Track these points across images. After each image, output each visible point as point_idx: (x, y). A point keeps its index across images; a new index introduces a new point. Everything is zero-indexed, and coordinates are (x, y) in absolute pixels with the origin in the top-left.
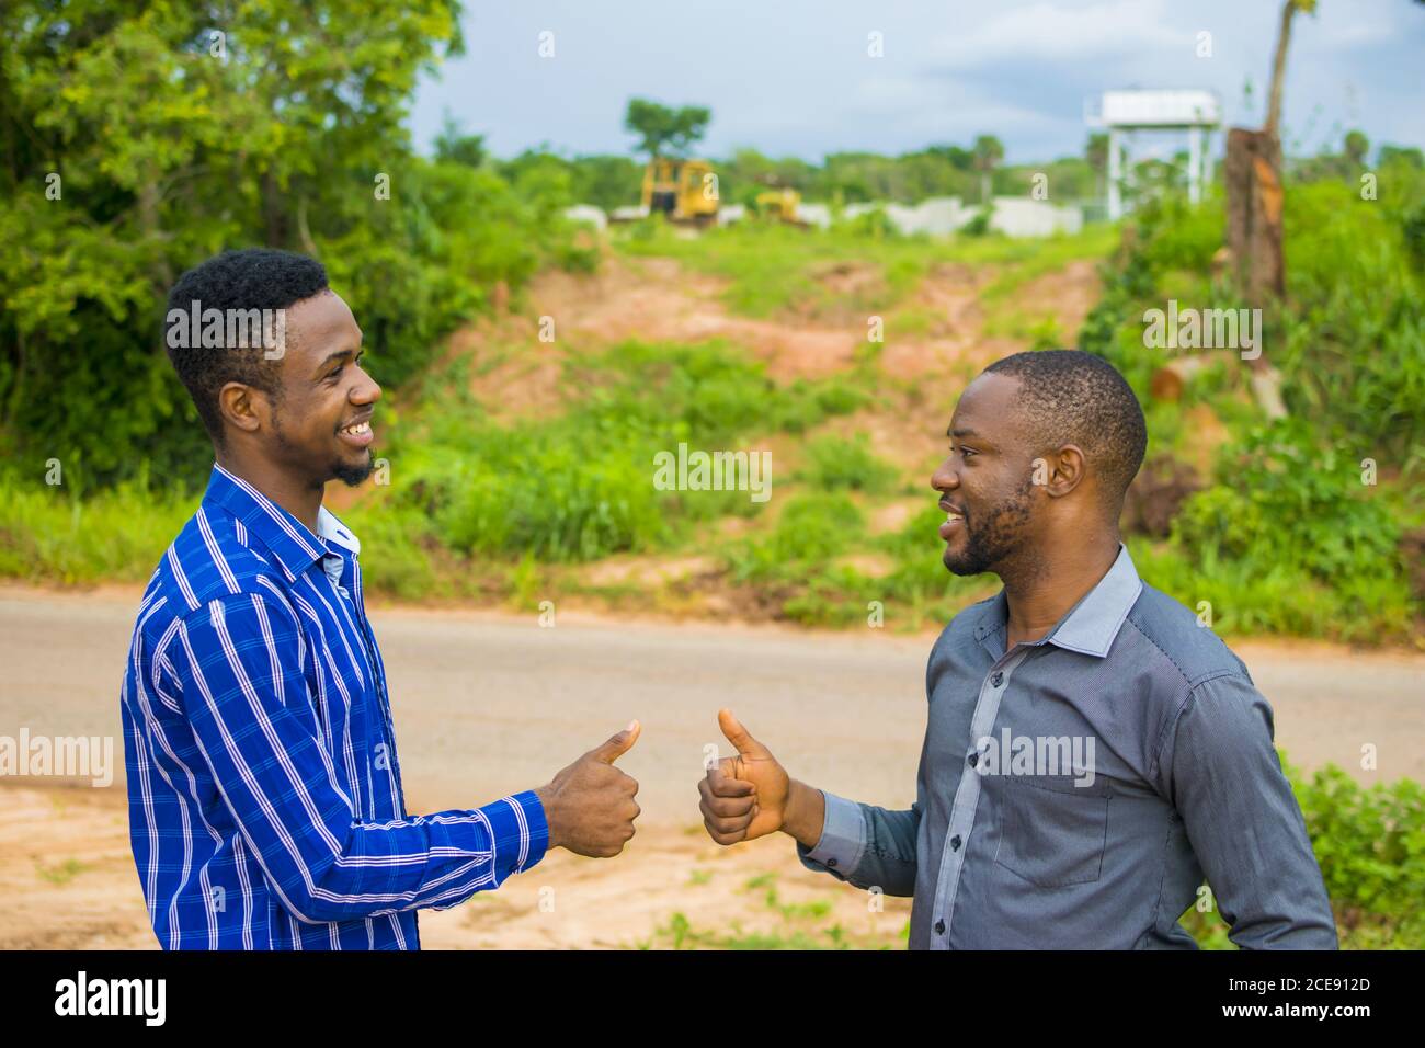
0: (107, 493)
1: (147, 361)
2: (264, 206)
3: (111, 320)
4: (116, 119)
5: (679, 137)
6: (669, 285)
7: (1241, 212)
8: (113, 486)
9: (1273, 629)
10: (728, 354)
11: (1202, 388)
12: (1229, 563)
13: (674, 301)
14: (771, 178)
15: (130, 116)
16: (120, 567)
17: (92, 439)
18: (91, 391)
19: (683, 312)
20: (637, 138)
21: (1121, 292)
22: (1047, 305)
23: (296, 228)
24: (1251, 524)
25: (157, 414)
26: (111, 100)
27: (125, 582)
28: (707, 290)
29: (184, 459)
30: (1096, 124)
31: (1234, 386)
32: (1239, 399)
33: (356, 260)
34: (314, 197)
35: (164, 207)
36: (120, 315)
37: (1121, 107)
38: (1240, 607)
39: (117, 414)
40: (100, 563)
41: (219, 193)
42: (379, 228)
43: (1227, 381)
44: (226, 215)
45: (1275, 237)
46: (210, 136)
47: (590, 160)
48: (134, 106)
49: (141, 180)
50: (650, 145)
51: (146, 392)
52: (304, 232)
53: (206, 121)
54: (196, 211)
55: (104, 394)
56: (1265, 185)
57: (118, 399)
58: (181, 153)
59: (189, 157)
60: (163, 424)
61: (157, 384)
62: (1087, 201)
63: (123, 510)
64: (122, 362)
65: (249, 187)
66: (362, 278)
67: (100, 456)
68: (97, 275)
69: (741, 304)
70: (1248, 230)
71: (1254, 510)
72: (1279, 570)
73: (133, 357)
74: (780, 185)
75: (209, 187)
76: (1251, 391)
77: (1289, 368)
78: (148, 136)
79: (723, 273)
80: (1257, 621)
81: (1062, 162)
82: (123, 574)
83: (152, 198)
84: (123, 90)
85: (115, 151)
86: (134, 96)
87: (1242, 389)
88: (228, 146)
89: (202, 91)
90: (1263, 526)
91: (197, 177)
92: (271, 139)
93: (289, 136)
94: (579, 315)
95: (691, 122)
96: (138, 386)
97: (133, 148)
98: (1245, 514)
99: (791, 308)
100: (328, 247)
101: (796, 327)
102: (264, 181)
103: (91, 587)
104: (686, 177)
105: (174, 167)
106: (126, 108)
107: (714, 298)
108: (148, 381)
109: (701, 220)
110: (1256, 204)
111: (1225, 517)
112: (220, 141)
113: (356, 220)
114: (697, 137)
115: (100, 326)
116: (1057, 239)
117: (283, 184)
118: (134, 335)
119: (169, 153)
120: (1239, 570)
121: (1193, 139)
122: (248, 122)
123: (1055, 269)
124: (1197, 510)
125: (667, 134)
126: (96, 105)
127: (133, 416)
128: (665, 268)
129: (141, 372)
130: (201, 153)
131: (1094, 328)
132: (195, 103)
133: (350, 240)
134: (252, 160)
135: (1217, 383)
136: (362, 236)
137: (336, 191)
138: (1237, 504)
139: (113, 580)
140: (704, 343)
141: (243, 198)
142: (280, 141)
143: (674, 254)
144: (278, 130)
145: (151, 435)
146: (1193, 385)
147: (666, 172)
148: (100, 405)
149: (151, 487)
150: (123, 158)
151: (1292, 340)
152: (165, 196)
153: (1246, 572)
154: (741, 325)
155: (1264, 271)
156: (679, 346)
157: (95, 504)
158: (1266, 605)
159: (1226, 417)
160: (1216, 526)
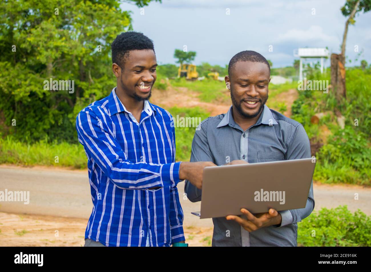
0: (37, 143)
1: (49, 110)
2: (79, 70)
3: (40, 98)
4: (41, 46)
5: (188, 60)
6: (185, 94)
7: (335, 75)
8: (38, 141)
9: (343, 182)
10: (200, 111)
11: (324, 121)
12: (331, 164)
13: (186, 98)
14: (212, 69)
15: (45, 45)
16: (40, 161)
17: (34, 130)
18: (34, 118)
19: (188, 100)
20: (177, 60)
21: (303, 96)
22: (283, 100)
23: (88, 75)
24: (337, 154)
25: (50, 124)
26: (40, 41)
27: (41, 165)
28: (195, 95)
29: (57, 135)
30: (297, 57)
31: (333, 121)
32: (334, 124)
33: (104, 84)
34: (93, 68)
35: (53, 69)
36: (41, 97)
37: (303, 52)
38: (334, 176)
39: (40, 123)
40: (35, 160)
41: (68, 65)
42: (109, 76)
43: (331, 119)
44: (70, 72)
45: (343, 82)
46: (66, 50)
47: (165, 65)
48: (46, 42)
49: (47, 62)
50: (180, 62)
51: (48, 118)
52: (90, 77)
53: (65, 47)
54: (62, 70)
55: (37, 119)
56: (341, 68)
57: (41, 120)
58: (58, 55)
59: (60, 56)
60: (52, 126)
61: (51, 116)
62: (294, 76)
63: (41, 147)
64: (42, 110)
65: (76, 64)
66: (105, 89)
67: (36, 134)
68: (36, 86)
69: (204, 99)
70: (336, 80)
71: (338, 150)
72: (345, 166)
73: (45, 108)
74: (214, 71)
75: (65, 64)
76: (337, 122)
77: (347, 116)
78: (49, 50)
79: (199, 91)
80: (339, 179)
81: (287, 67)
82: (41, 163)
83: (51, 67)
84: (43, 38)
85: (40, 54)
86: (46, 40)
87: (334, 121)
88: (70, 53)
89: (64, 38)
90: (340, 155)
91: (63, 62)
92: (82, 51)
93: (86, 51)
94: (161, 100)
95: (191, 55)
96: (46, 116)
97: (45, 53)
98: (336, 151)
99: (217, 100)
100: (96, 81)
101: (218, 105)
102: (80, 63)
103: (32, 166)
104: (190, 68)
105: (56, 59)
106: (43, 43)
107: (196, 97)
108: (48, 115)
109: (193, 79)
110: (338, 73)
111: (330, 152)
112: (68, 51)
113: (104, 74)
114: (193, 59)
115: (36, 100)
116: (286, 84)
117: (84, 64)
118: (45, 103)
119: (54, 55)
120: (334, 166)
121: (322, 60)
122: (76, 47)
123: (286, 91)
124: (323, 150)
125: (185, 59)
126: (36, 42)
127: (44, 124)
128: (184, 90)
129: (47, 113)
130: (63, 55)
131: (296, 105)
132: (62, 42)
133: (102, 79)
134: (77, 57)
135: (328, 120)
136: (105, 78)
137: (98, 66)
138: (333, 149)
139: (38, 165)
140: (194, 108)
141: (74, 67)
142: (84, 52)
143: (186, 86)
144: (84, 50)
145: (49, 129)
146: (322, 120)
147: (184, 67)
148: (36, 121)
149: (49, 142)
150: (43, 56)
151: (348, 108)
152: (54, 67)
153: (336, 167)
154: (204, 104)
155: (341, 91)
156: (187, 109)
157: (34, 145)
158: (341, 175)
159: (330, 128)
160: (328, 154)
